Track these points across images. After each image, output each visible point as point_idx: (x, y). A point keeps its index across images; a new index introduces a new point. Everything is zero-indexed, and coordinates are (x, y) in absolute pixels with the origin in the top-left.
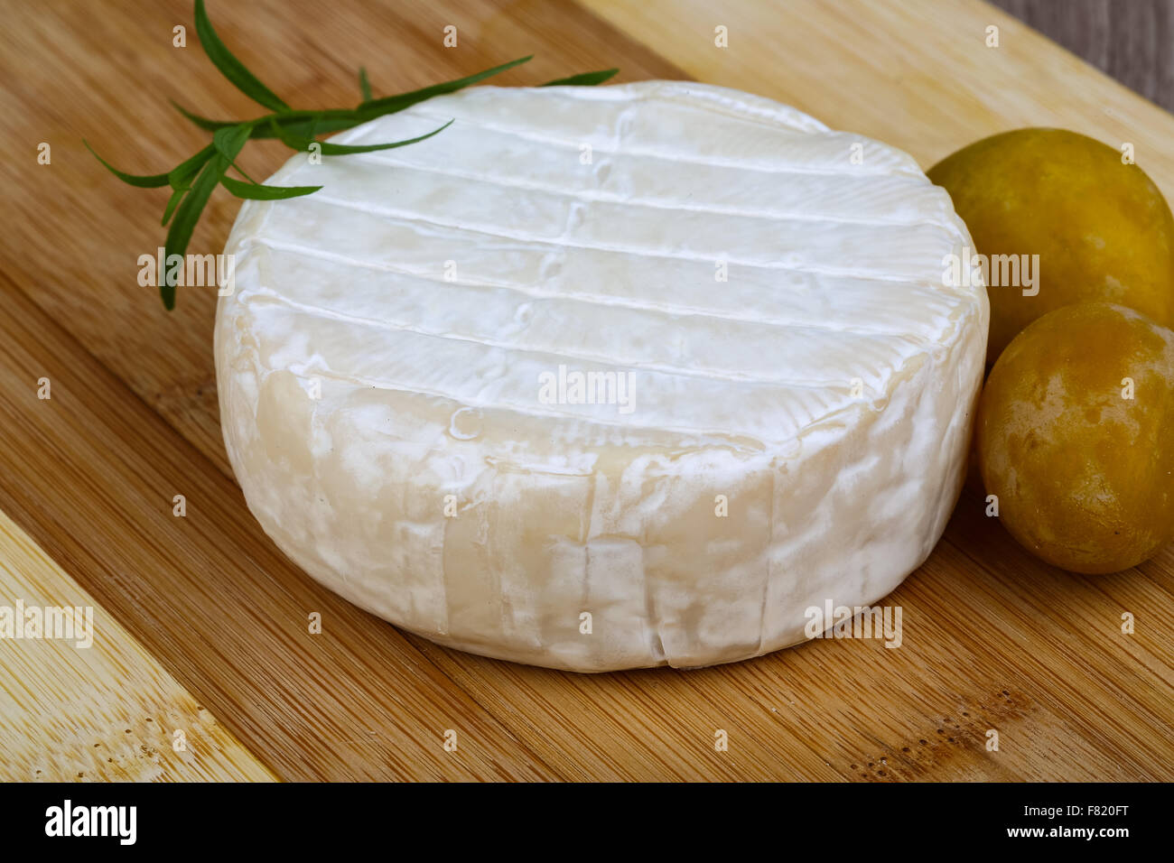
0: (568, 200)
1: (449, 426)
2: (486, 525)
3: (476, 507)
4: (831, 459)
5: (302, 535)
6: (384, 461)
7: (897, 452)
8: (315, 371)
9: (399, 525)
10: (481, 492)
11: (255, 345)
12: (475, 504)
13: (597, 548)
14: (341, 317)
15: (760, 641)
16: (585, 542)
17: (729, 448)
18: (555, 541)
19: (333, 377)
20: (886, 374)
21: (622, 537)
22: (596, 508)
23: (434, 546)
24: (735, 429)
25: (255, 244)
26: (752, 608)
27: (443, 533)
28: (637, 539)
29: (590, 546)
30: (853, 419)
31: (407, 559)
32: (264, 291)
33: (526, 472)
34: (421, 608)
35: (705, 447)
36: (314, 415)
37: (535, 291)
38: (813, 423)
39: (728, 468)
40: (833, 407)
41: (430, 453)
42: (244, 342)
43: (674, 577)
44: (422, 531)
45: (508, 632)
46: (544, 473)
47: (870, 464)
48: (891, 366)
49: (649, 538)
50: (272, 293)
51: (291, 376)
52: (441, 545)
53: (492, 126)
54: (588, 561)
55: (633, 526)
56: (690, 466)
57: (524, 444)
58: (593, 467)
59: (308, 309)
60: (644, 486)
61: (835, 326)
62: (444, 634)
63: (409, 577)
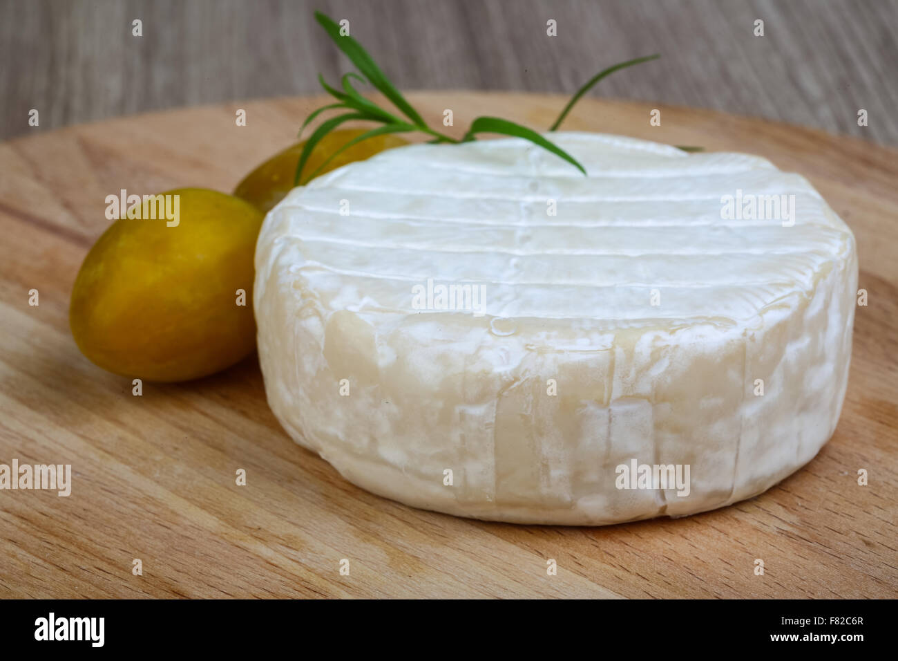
0: (517, 203)
1: (491, 328)
2: (531, 397)
3: (522, 384)
4: (783, 333)
5: (365, 441)
6: (443, 359)
7: (821, 335)
8: (367, 309)
9: (458, 409)
10: (526, 370)
11: (314, 296)
12: (521, 381)
13: (616, 409)
14: (374, 276)
15: (732, 488)
16: (608, 404)
17: (710, 324)
18: (586, 406)
19: (383, 311)
20: (810, 273)
21: (637, 398)
22: (616, 376)
23: (487, 422)
24: (712, 313)
25: (288, 239)
26: (728, 457)
27: (494, 409)
28: (648, 398)
29: (611, 407)
30: (795, 302)
31: (463, 438)
32: (309, 263)
33: (561, 352)
34: (473, 481)
35: (694, 324)
36: (376, 336)
37: (517, 252)
38: (767, 305)
39: (712, 339)
40: (779, 295)
41: (480, 348)
42: (303, 296)
43: (676, 430)
44: (477, 411)
45: (545, 491)
46: (575, 351)
47: (805, 342)
48: (811, 268)
49: (658, 397)
50: (317, 264)
51: (352, 314)
52: (493, 421)
53: (435, 165)
54: (610, 420)
55: (645, 388)
56: (685, 338)
57: (554, 333)
58: (612, 343)
59: (346, 272)
60: (652, 354)
61: (756, 251)
62: (490, 500)
63: (464, 454)
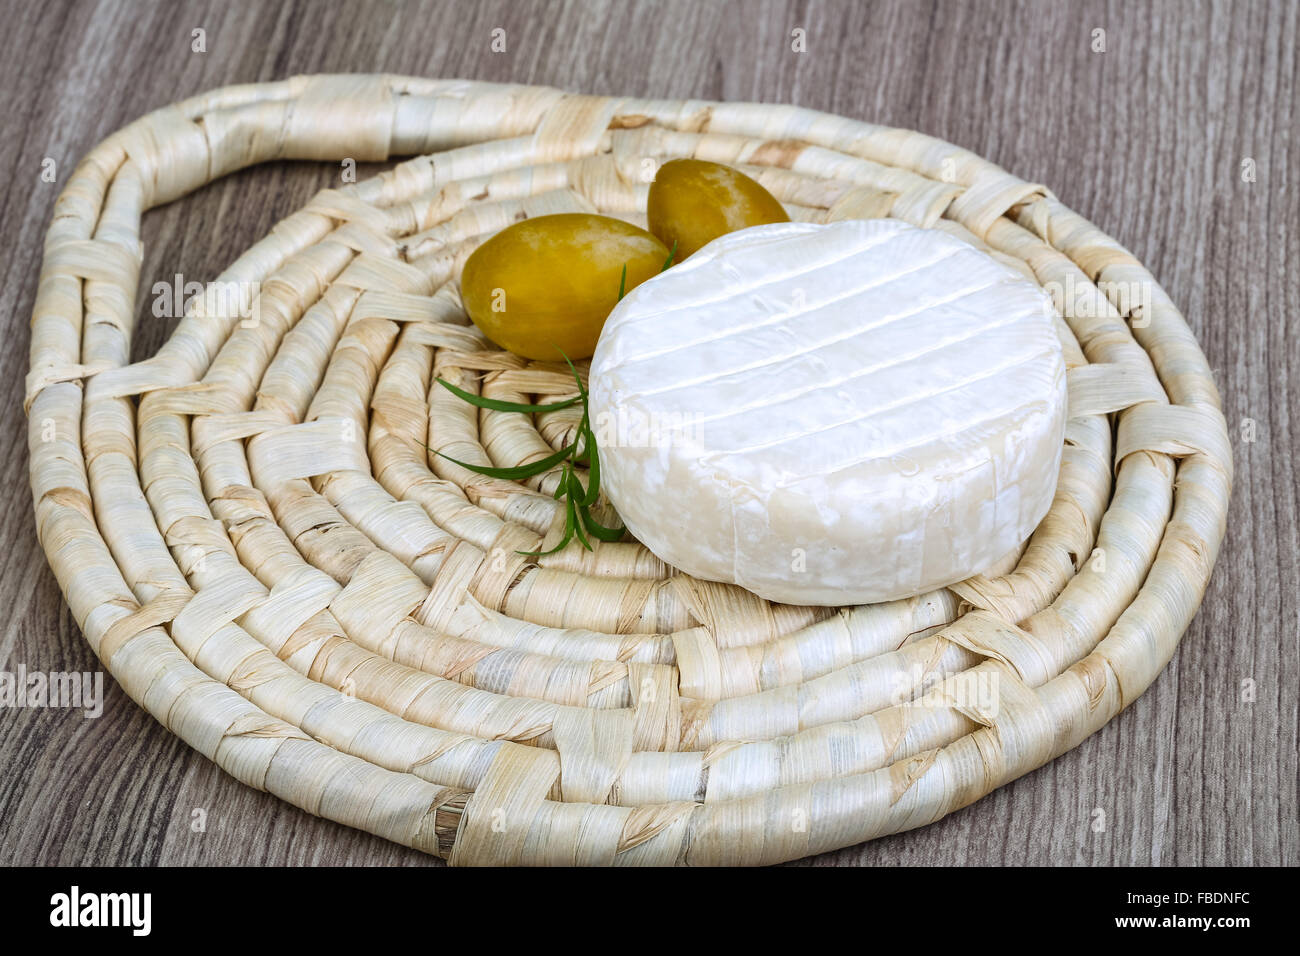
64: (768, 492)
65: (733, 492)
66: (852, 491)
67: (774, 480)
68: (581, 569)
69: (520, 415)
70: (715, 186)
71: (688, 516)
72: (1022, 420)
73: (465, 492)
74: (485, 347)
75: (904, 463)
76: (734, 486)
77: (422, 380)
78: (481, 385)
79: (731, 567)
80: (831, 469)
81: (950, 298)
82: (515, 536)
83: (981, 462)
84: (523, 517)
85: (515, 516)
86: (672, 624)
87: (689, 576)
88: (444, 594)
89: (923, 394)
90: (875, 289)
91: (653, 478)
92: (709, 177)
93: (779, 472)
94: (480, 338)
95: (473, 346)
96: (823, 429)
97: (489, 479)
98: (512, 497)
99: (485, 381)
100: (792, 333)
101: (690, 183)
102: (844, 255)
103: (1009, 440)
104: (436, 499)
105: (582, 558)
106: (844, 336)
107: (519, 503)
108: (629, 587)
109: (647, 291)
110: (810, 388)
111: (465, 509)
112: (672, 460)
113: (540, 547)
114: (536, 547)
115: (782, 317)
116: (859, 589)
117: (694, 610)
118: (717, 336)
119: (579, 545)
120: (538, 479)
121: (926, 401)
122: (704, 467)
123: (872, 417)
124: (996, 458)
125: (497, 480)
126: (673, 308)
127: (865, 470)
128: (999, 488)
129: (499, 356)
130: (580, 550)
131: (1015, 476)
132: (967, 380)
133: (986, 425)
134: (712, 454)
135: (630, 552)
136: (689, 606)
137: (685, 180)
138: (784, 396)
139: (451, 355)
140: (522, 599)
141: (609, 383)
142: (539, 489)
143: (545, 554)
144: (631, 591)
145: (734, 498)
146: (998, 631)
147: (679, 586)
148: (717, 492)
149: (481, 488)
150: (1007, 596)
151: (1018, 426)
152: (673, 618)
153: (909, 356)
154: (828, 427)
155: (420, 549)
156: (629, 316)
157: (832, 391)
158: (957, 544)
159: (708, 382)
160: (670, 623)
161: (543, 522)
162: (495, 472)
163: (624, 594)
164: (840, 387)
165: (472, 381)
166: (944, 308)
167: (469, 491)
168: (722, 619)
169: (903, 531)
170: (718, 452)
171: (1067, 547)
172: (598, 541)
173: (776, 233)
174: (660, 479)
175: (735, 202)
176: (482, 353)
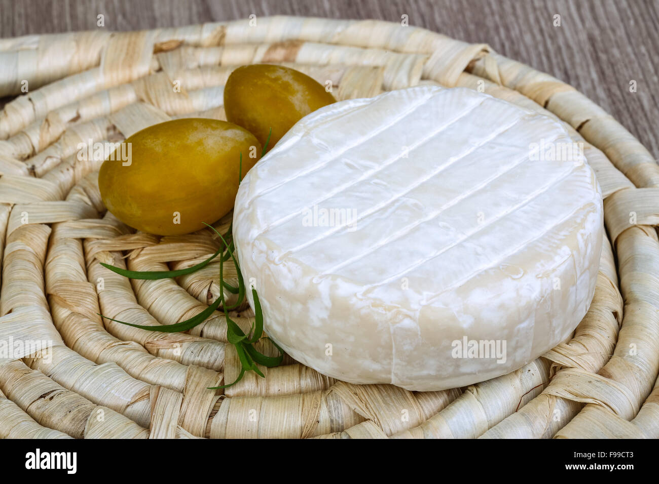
64: (417, 310)
65: (389, 315)
66: (479, 298)
67: (419, 301)
68: (259, 392)
69: (168, 280)
70: (280, 82)
71: (352, 339)
72: (584, 220)
73: (145, 347)
74: (122, 233)
75: (509, 269)
76: (389, 311)
77: (81, 265)
78: (127, 262)
79: (389, 372)
80: (457, 284)
81: (492, 136)
82: (200, 376)
83: (566, 257)
84: (198, 359)
85: (192, 359)
86: (343, 422)
87: (346, 383)
88: (161, 432)
89: (502, 212)
90: (432, 140)
91: (318, 314)
92: (273, 76)
93: (420, 293)
94: (116, 226)
95: (112, 233)
96: (438, 254)
97: (164, 335)
98: (185, 345)
99: (131, 258)
100: (384, 183)
101: (260, 83)
102: (398, 118)
103: (579, 237)
104: (127, 357)
105: (257, 383)
106: (425, 179)
107: (192, 349)
108: (303, 400)
109: (263, 170)
110: (417, 223)
111: (152, 361)
112: (333, 299)
113: (223, 380)
114: (219, 381)
115: (370, 173)
116: (488, 371)
117: (359, 409)
118: (329, 195)
119: (252, 373)
120: (199, 328)
121: (505, 218)
122: (361, 300)
123: (471, 237)
124: (575, 253)
125: (170, 334)
126: (287, 180)
127: (482, 280)
128: (579, 274)
129: (135, 237)
130: (254, 378)
131: (587, 264)
132: (529, 198)
133: (558, 229)
134: (365, 288)
135: (293, 372)
136: (353, 406)
137: (255, 81)
138: (399, 233)
139: (99, 243)
140: (222, 425)
141: (264, 247)
142: (201, 335)
143: (229, 386)
144: (306, 403)
145: (391, 319)
146: (590, 382)
147: (340, 391)
148: (376, 317)
149: (159, 343)
150: (584, 354)
151: (582, 225)
152: (342, 418)
153: (480, 186)
154: (441, 251)
155: (129, 400)
156: (258, 191)
157: (434, 222)
158: (554, 323)
159: (338, 232)
160: (340, 422)
161: (216, 360)
162: (165, 328)
163: (301, 405)
164: (437, 218)
165: (121, 260)
166: (491, 145)
167: (149, 346)
168: (382, 412)
169: (520, 322)
170: (369, 286)
171: (610, 308)
172: (266, 368)
173: (341, 109)
174: (324, 315)
175: (297, 91)
176: (121, 237)
